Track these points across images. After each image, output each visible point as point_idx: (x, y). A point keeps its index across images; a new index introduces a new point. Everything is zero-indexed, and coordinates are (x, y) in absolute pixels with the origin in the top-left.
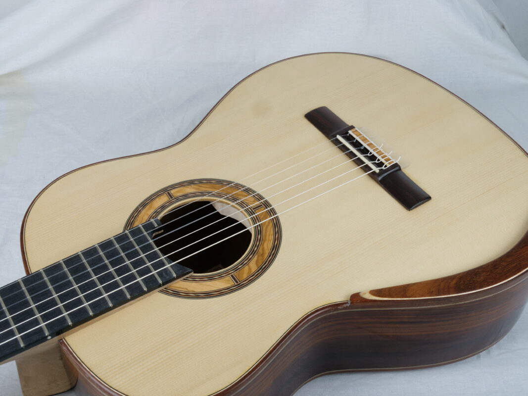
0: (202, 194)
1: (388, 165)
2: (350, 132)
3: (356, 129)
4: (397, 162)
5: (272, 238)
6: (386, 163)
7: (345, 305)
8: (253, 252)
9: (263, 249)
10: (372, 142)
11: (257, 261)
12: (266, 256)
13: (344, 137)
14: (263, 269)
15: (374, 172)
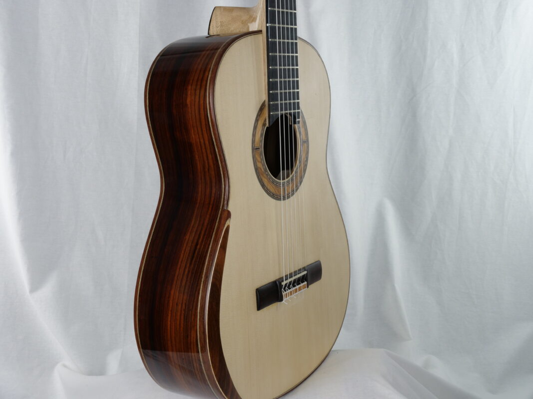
0: (300, 162)
1: (284, 294)
2: (306, 283)
3: (306, 288)
4: (283, 301)
5: (269, 188)
6: (285, 293)
7: (226, 206)
8: (266, 171)
9: (265, 177)
10: (297, 293)
11: (261, 169)
12: (262, 177)
13: (304, 276)
14: (257, 169)
15: (283, 281)
